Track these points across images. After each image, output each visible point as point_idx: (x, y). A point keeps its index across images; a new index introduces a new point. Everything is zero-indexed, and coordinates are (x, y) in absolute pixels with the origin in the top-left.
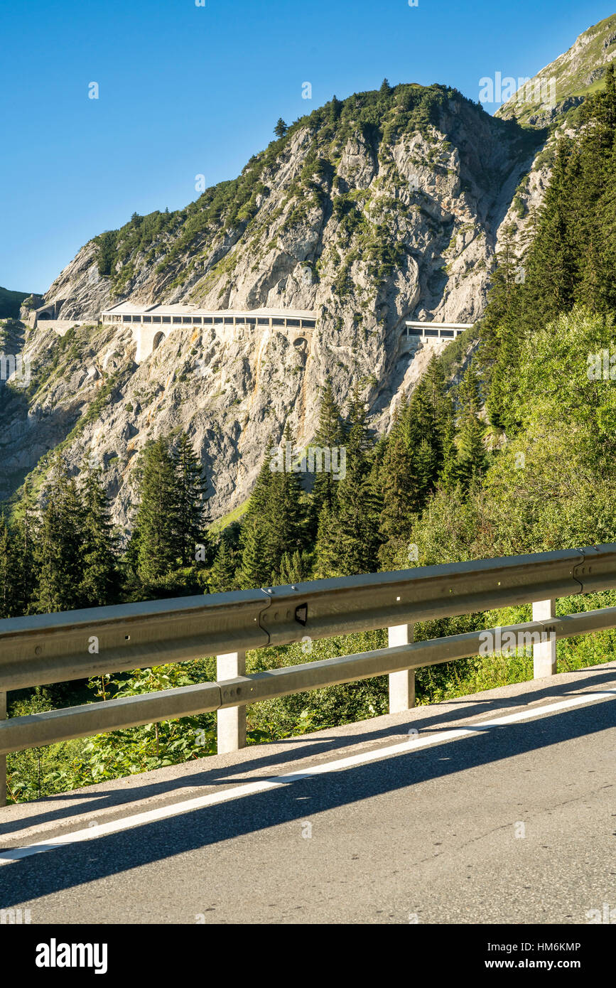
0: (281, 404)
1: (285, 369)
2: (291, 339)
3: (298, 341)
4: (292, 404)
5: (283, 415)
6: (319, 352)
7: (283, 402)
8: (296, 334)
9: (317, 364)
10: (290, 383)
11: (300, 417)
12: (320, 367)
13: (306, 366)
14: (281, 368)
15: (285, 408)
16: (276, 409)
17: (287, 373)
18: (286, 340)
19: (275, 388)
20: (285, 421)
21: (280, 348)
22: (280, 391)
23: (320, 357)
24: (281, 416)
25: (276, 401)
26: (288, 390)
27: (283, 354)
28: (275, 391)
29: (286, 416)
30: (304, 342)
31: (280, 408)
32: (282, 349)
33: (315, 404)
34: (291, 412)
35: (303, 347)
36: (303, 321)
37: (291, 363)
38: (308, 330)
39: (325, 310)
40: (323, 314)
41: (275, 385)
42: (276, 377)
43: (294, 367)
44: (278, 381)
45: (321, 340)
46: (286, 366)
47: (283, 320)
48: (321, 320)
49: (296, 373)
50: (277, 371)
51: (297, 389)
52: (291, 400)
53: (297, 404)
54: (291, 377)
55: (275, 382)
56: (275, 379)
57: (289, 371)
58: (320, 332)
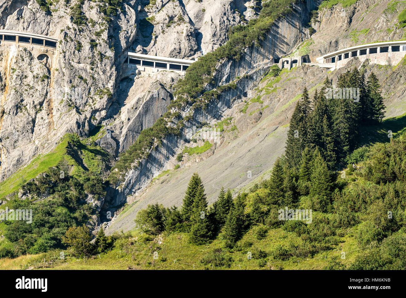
0: (32, 103)
1: (34, 76)
2: (36, 54)
3: (41, 57)
4: (41, 104)
5: (34, 112)
6: (63, 66)
7: (34, 102)
8: (40, 50)
9: (61, 75)
10: (39, 88)
11: (48, 115)
12: (65, 78)
13: (52, 76)
14: (30, 75)
15: (35, 106)
16: (28, 107)
17: (36, 80)
18: (31, 54)
19: (26, 90)
20: (36, 117)
21: (27, 60)
22: (31, 93)
23: (64, 70)
24: (32, 112)
25: (28, 100)
26: (38, 93)
27: (30, 64)
28: (26, 92)
29: (36, 113)
30: (45, 58)
31: (32, 106)
32: (29, 61)
33: (62, 106)
34: (41, 110)
35: (45, 62)
36: (46, 41)
37: (39, 72)
38: (50, 48)
39: (66, 34)
40: (65, 37)
41: (26, 88)
42: (26, 81)
43: (41, 75)
44: (29, 85)
45: (65, 57)
46: (35, 73)
47: (29, 38)
48: (64, 41)
49: (43, 81)
50: (26, 77)
51: (45, 92)
52: (41, 100)
53: (45, 105)
54: (40, 83)
55: (25, 85)
56: (25, 83)
57: (37, 78)
58: (63, 51)
